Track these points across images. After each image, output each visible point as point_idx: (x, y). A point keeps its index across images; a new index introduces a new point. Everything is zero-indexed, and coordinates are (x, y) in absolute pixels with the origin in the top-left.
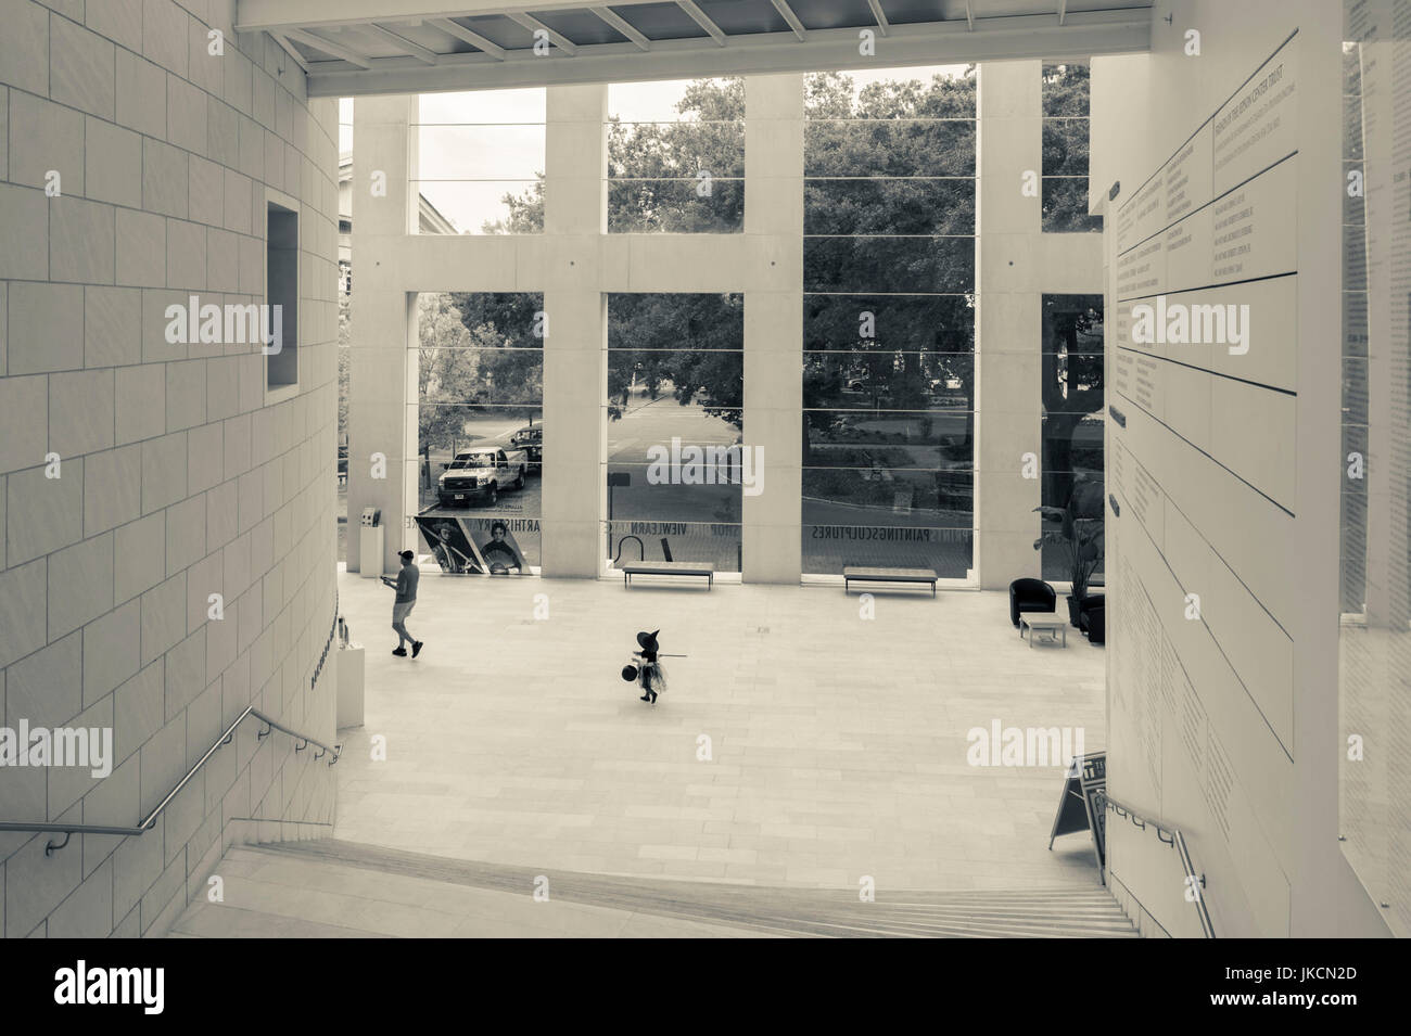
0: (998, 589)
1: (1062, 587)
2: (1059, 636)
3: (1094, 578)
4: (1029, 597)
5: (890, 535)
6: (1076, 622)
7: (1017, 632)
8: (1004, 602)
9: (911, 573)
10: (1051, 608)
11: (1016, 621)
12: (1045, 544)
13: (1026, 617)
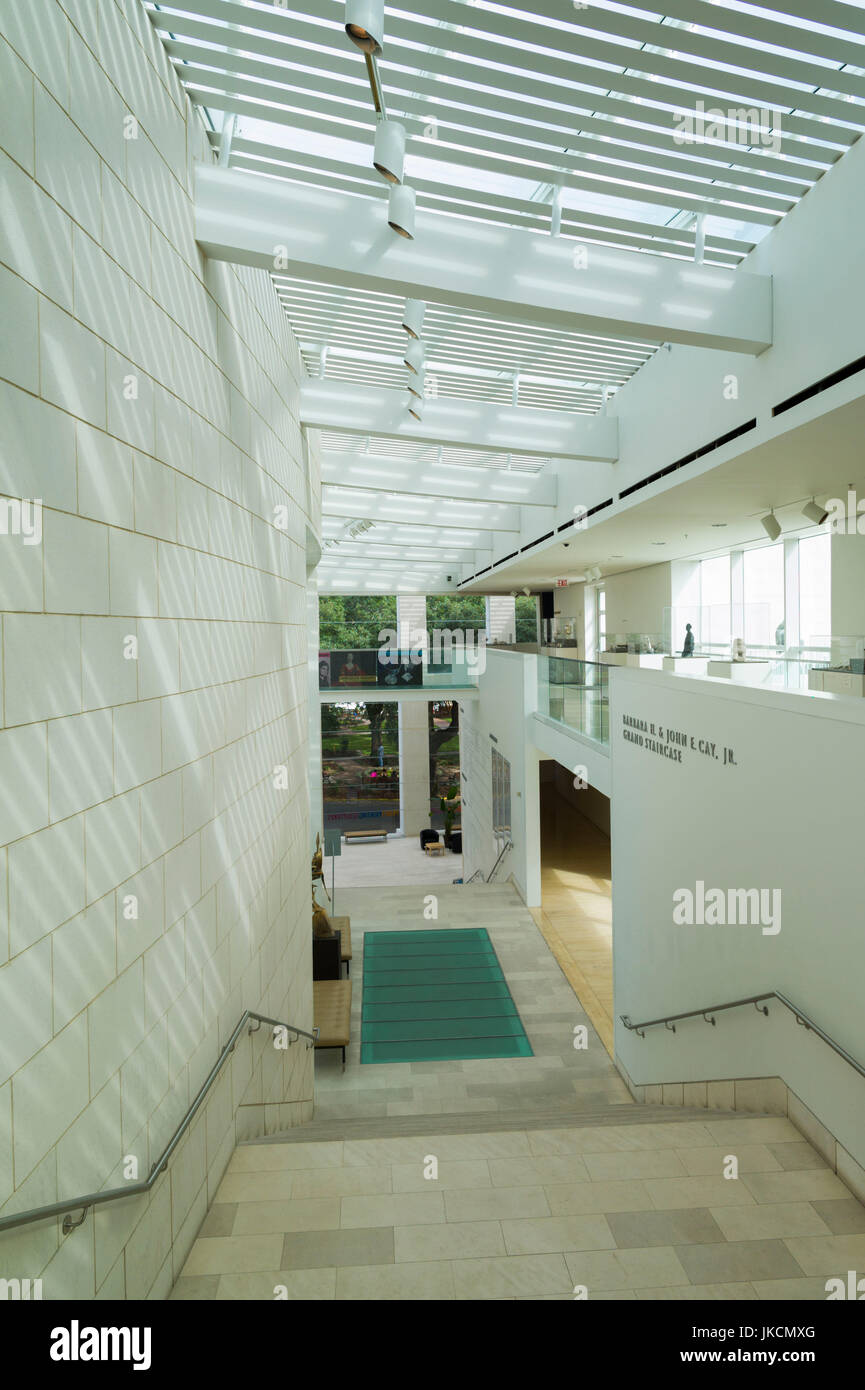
0: (412, 836)
1: (441, 832)
2: (441, 852)
3: (454, 827)
4: (428, 837)
5: (364, 815)
6: (448, 845)
7: (424, 852)
8: (417, 841)
9: (375, 832)
10: (437, 840)
11: (423, 847)
12: (433, 814)
13: (428, 845)
